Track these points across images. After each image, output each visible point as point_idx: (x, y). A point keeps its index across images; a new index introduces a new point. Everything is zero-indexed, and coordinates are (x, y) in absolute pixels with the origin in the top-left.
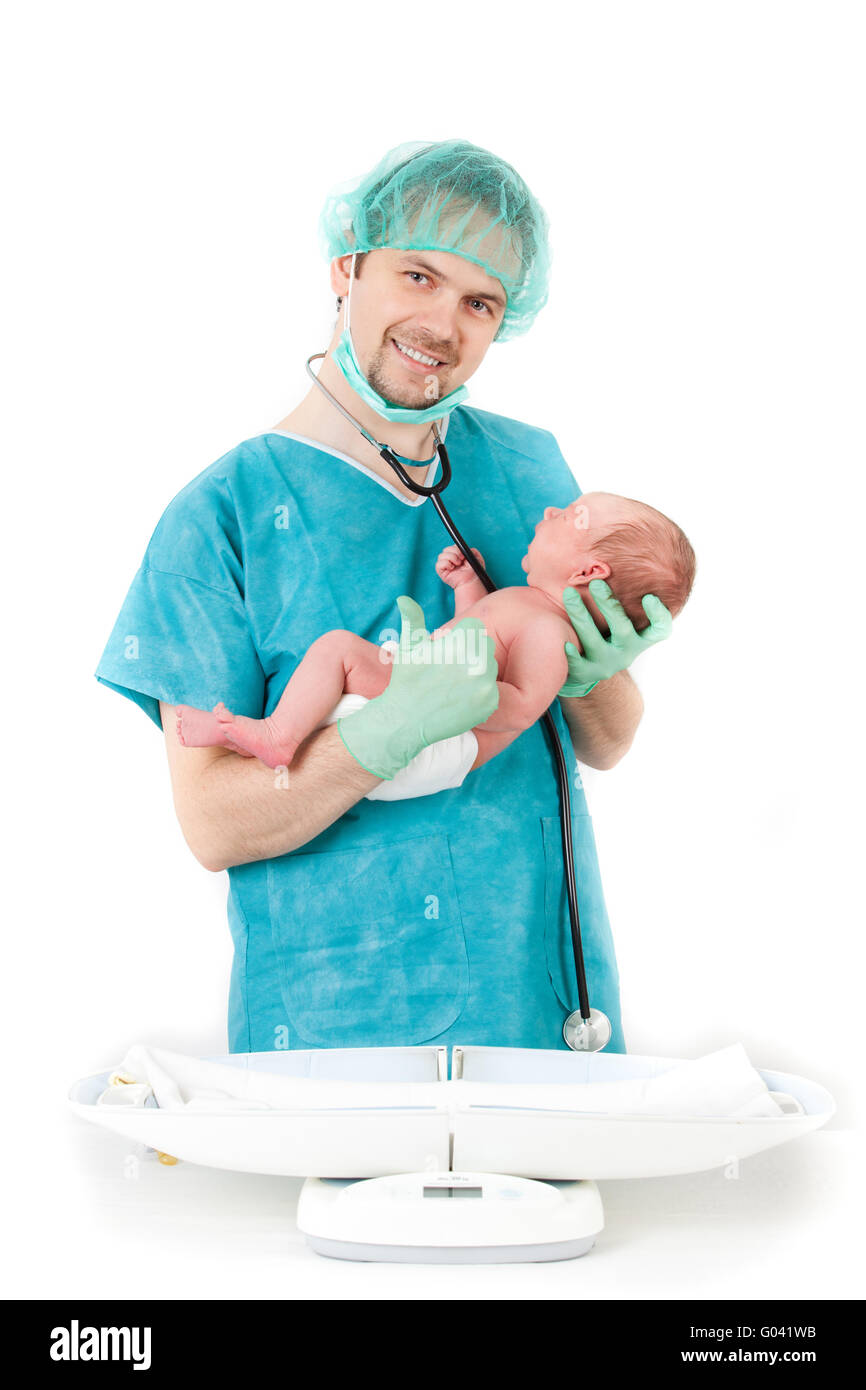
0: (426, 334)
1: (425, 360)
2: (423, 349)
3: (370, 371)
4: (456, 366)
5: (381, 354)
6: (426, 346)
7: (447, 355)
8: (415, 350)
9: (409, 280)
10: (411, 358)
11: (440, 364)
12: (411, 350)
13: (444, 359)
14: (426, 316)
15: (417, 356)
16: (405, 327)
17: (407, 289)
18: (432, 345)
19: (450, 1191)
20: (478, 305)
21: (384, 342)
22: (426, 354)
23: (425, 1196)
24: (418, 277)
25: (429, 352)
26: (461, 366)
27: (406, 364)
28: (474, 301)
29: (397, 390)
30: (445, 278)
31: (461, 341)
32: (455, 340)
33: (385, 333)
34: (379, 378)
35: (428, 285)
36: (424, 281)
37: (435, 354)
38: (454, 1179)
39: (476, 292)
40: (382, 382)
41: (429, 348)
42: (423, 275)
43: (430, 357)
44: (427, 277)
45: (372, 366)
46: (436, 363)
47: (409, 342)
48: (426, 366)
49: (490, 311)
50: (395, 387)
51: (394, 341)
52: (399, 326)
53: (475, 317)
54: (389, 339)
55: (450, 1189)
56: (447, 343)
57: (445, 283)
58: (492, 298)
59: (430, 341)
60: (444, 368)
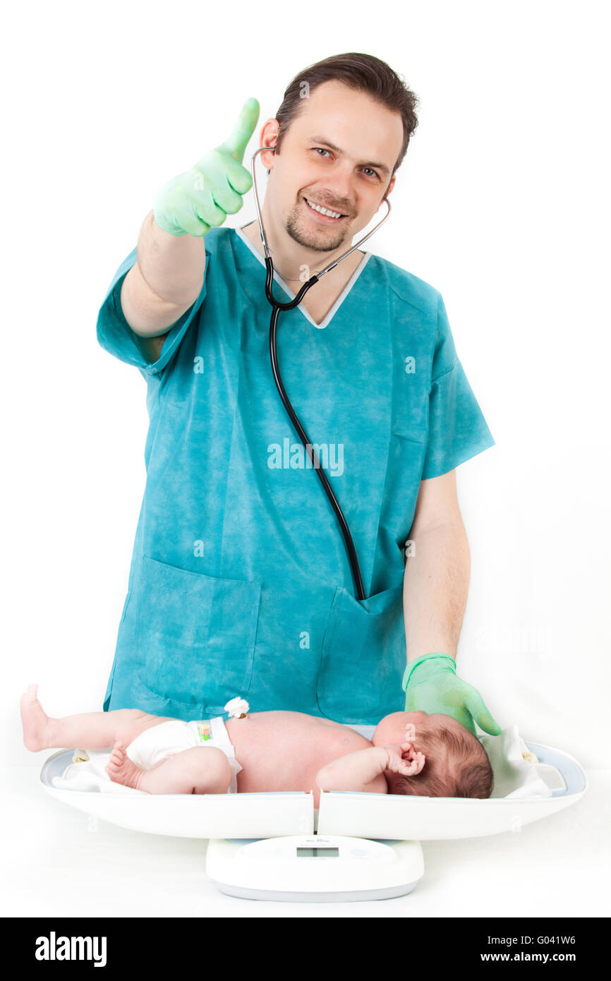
0: (329, 194)
1: (329, 213)
2: (326, 205)
3: (288, 223)
4: (354, 218)
5: (296, 210)
6: (329, 203)
7: (347, 210)
8: (321, 207)
9: (316, 154)
10: (319, 213)
11: (342, 216)
12: (319, 206)
13: (344, 212)
14: (328, 180)
15: (323, 211)
16: (314, 188)
17: (315, 161)
18: (333, 202)
19: (315, 851)
20: (369, 171)
21: (298, 201)
22: (329, 209)
23: (298, 855)
24: (323, 151)
25: (331, 207)
26: (358, 218)
27: (315, 217)
28: (366, 170)
29: (307, 237)
30: (341, 152)
31: (357, 199)
32: (351, 198)
33: (298, 194)
34: (295, 229)
35: (330, 157)
36: (327, 155)
37: (336, 209)
38: (318, 841)
39: (366, 162)
40: (296, 231)
41: (332, 205)
42: (327, 151)
43: (333, 211)
44: (329, 152)
45: (290, 219)
46: (338, 216)
47: (316, 200)
48: (330, 218)
49: (378, 176)
50: (307, 235)
51: (306, 200)
52: (308, 188)
53: (368, 181)
54: (301, 197)
55: (315, 849)
56: (345, 201)
57: (341, 155)
58: (379, 166)
59: (332, 199)
60: (345, 220)
